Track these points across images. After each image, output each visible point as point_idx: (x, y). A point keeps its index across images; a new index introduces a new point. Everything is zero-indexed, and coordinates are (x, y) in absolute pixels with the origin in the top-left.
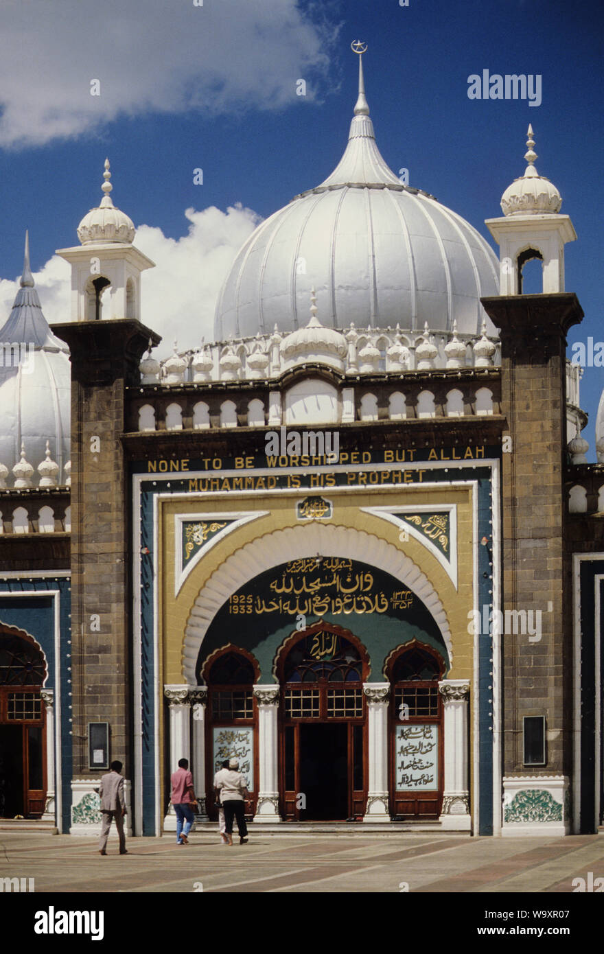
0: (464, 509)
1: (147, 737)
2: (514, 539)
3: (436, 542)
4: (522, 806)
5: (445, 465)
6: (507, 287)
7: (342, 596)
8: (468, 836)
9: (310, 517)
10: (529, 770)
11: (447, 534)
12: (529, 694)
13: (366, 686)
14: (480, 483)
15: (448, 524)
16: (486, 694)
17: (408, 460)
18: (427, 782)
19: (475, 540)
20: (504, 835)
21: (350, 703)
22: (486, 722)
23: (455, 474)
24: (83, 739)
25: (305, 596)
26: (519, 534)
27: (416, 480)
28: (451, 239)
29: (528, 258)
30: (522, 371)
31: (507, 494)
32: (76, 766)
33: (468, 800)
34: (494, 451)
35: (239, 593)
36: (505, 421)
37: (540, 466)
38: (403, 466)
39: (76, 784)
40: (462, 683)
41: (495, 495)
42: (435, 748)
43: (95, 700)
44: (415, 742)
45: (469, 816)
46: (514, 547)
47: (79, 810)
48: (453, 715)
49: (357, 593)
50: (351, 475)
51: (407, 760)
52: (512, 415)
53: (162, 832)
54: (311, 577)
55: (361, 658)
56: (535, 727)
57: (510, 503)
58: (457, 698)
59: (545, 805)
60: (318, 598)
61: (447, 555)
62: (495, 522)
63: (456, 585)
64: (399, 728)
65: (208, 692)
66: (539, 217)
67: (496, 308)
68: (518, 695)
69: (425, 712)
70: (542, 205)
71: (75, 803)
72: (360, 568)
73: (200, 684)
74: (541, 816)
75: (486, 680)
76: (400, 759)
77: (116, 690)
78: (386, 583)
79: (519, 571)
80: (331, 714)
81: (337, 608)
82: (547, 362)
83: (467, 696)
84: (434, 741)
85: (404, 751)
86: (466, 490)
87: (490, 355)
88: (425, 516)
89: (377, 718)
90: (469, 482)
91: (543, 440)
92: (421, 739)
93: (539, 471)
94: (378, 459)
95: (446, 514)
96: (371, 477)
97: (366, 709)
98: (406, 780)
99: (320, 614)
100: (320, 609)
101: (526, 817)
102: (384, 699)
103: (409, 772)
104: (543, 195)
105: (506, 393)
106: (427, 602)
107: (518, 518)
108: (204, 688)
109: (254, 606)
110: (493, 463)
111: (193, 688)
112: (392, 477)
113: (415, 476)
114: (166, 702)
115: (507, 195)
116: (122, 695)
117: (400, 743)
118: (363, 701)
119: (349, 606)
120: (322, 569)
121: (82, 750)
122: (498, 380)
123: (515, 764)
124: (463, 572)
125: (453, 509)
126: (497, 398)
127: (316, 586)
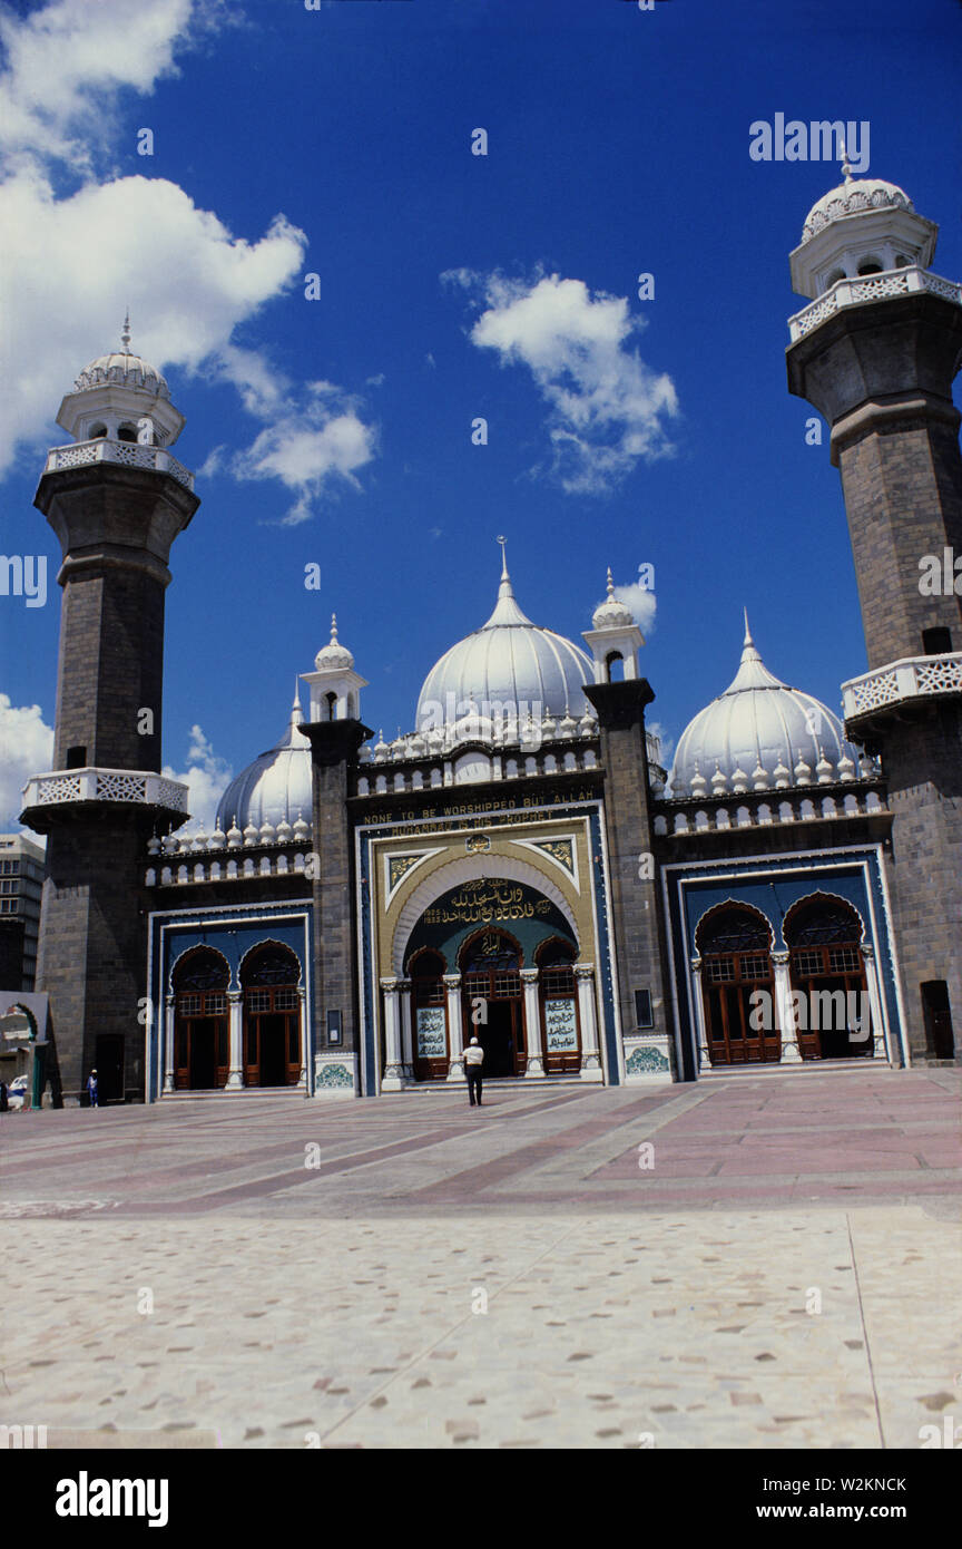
0: (581, 836)
1: (368, 1018)
2: (617, 856)
3: (563, 862)
4: (639, 1060)
5: (566, 806)
6: (600, 677)
7: (501, 906)
8: (601, 1086)
9: (475, 850)
10: (642, 1031)
11: (571, 856)
12: (635, 972)
13: (522, 972)
14: (591, 818)
15: (571, 850)
16: (606, 974)
17: (540, 804)
18: (569, 1043)
19: (590, 859)
20: (627, 1084)
21: (511, 986)
22: (608, 995)
23: (573, 812)
24: (323, 1022)
25: (476, 908)
26: (621, 852)
27: (547, 818)
28: (565, 655)
29: (613, 657)
30: (614, 735)
31: (610, 823)
32: (318, 1043)
33: (599, 1056)
34: (599, 794)
35: (430, 908)
36: (605, 772)
37: (630, 802)
38: (537, 809)
39: (318, 1058)
40: (588, 966)
41: (602, 826)
42: (574, 1017)
43: (331, 993)
44: (559, 1013)
45: (600, 1070)
46: (618, 862)
47: (320, 1078)
48: (584, 991)
49: (512, 903)
50: (502, 817)
51: (555, 1027)
52: (610, 767)
53: (381, 1092)
54: (479, 894)
55: (518, 952)
56: (643, 997)
57: (613, 831)
58: (586, 978)
59: (655, 1059)
60: (484, 909)
61: (572, 871)
62: (603, 845)
63: (578, 891)
64: (547, 1003)
65: (412, 983)
66: (618, 628)
67: (593, 692)
68: (629, 972)
69: (565, 990)
70: (619, 620)
71: (318, 1073)
72: (513, 885)
73: (406, 976)
74: (653, 1068)
75: (605, 963)
76: (549, 1026)
77: (346, 983)
78: (532, 895)
79: (623, 880)
80: (498, 994)
81: (499, 915)
82: (629, 728)
83: (593, 976)
84: (573, 1012)
85: (552, 1020)
86: (582, 823)
87: (592, 727)
88: (554, 843)
89: (531, 996)
90: (583, 818)
91: (632, 783)
92: (563, 1011)
93: (632, 805)
94: (519, 805)
95: (568, 842)
96: (516, 818)
97: (523, 989)
98: (554, 1043)
99: (486, 920)
100: (486, 917)
101: (642, 1069)
102: (535, 981)
103: (557, 1036)
104: (620, 613)
105: (604, 752)
106: (561, 907)
107: (620, 841)
108: (409, 980)
109: (442, 917)
110: (598, 802)
111: (401, 980)
112: (530, 817)
113: (546, 815)
114: (381, 991)
115: (595, 617)
116: (350, 987)
117: (549, 1014)
118: (520, 984)
119: (506, 914)
120: (487, 887)
121: (322, 1032)
122: (598, 743)
123: (631, 1027)
124: (583, 882)
125: (573, 837)
126: (598, 756)
127: (484, 900)
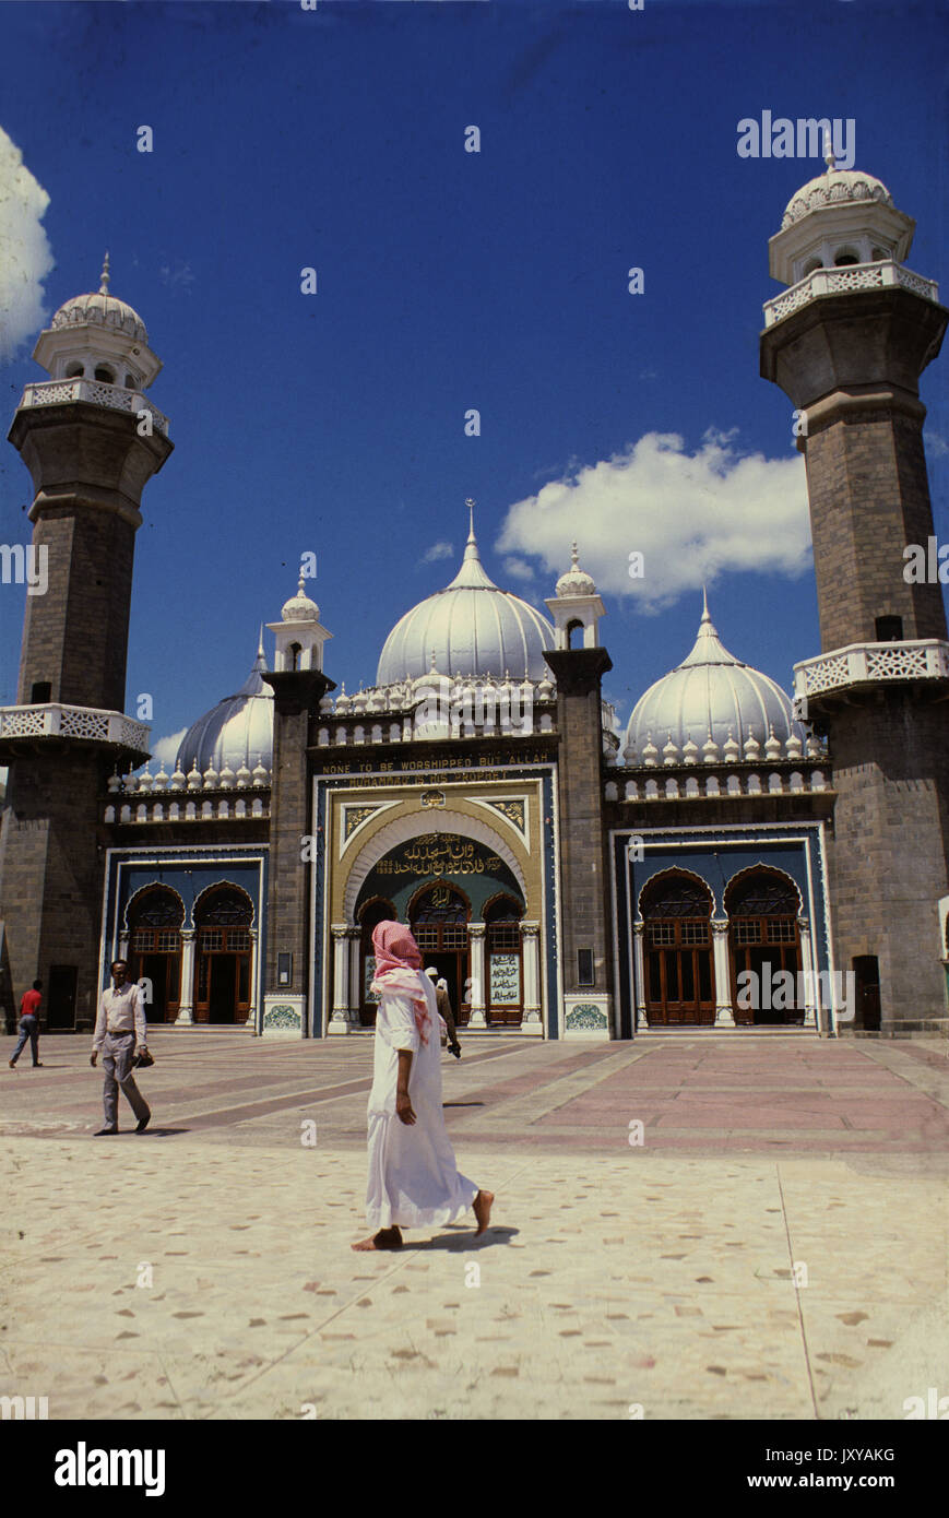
0: (534, 799)
1: (318, 963)
2: (568, 819)
3: (515, 821)
4: (578, 1017)
5: (521, 767)
6: (560, 644)
7: (453, 861)
8: (540, 1040)
9: (430, 805)
10: (583, 989)
11: (523, 816)
12: (579, 931)
13: (469, 926)
14: (544, 781)
15: (523, 809)
16: (551, 932)
17: (495, 764)
18: (512, 997)
19: (542, 820)
20: (565, 1039)
21: (459, 938)
22: (552, 953)
23: (527, 774)
24: (274, 964)
25: (428, 861)
26: (572, 814)
27: (501, 778)
28: (527, 621)
29: (574, 625)
30: (571, 701)
31: (562, 786)
32: (268, 984)
33: (540, 1011)
34: (554, 758)
35: (383, 859)
36: (559, 736)
38: (492, 769)
39: (267, 998)
40: (534, 923)
41: (554, 788)
42: (518, 972)
43: (283, 936)
44: (504, 968)
45: (541, 1024)
46: (568, 825)
47: (268, 1018)
48: (529, 947)
49: (463, 859)
50: (457, 775)
51: (498, 980)
52: (565, 731)
53: (327, 1034)
54: (432, 848)
55: (466, 906)
56: (586, 956)
57: (564, 794)
58: (531, 934)
59: (594, 1016)
60: (436, 863)
62: (555, 807)
63: (528, 851)
64: (492, 957)
65: (362, 930)
66: (581, 597)
67: (553, 659)
68: (573, 932)
69: (510, 945)
70: (581, 589)
71: (266, 1013)
72: (465, 841)
73: (357, 924)
74: (592, 1025)
75: (551, 922)
76: (493, 980)
77: (298, 927)
78: (482, 852)
79: (573, 842)
80: (445, 946)
81: (450, 870)
82: (587, 694)
83: (538, 933)
84: (517, 967)
85: (496, 974)
86: (535, 785)
87: (550, 692)
88: (507, 803)
89: (477, 950)
90: (537, 780)
91: (586, 749)
92: (508, 966)
93: (584, 771)
94: (475, 764)
95: (521, 802)
96: (471, 776)
97: (470, 943)
98: (498, 996)
99: (438, 874)
100: (438, 870)
101: (581, 1025)
102: (481, 936)
103: (500, 989)
104: (584, 583)
105: (560, 717)
106: (511, 865)
107: (571, 804)
108: (359, 927)
109: (394, 867)
110: (553, 766)
111: (351, 927)
112: (485, 776)
113: (500, 775)
114: (332, 937)
115: (558, 585)
116: (301, 932)
117: (494, 968)
118: (467, 937)
119: (457, 868)
120: (440, 841)
121: (273, 973)
122: (555, 708)
123: (572, 985)
124: (533, 842)
125: (526, 798)
126: (554, 721)
127: (435, 854)
